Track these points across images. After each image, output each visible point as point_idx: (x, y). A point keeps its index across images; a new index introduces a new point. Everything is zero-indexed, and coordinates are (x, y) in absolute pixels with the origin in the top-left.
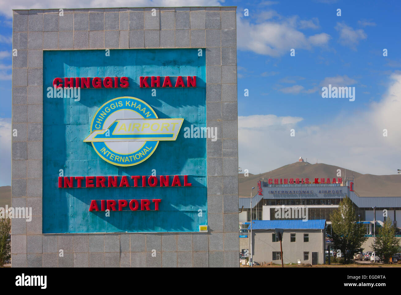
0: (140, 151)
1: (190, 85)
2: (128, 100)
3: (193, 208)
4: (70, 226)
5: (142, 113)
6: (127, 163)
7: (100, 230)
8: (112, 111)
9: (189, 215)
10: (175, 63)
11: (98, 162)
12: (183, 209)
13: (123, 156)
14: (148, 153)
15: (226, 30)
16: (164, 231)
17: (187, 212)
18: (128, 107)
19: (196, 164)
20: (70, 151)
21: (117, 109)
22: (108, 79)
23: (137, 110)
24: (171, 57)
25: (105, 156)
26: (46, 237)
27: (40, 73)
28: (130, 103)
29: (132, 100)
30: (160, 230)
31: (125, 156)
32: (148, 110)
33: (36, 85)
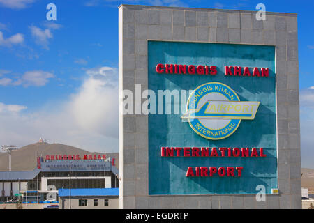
0: (226, 127)
1: (265, 75)
2: (217, 85)
3: (266, 175)
4: (171, 189)
5: (227, 96)
6: (216, 137)
7: (194, 192)
8: (205, 94)
9: (263, 180)
10: (251, 57)
11: (193, 135)
12: (260, 175)
13: (213, 131)
14: (233, 129)
15: (290, 32)
16: (244, 193)
17: (262, 178)
18: (217, 91)
19: (268, 139)
20: (170, 126)
21: (208, 92)
22: (201, 67)
23: (224, 94)
24: (249, 51)
25: (199, 131)
26: (152, 198)
27: (145, 59)
28: (218, 88)
29: (219, 85)
30: (241, 193)
31: (215, 131)
32: (232, 94)
33: (142, 69)
